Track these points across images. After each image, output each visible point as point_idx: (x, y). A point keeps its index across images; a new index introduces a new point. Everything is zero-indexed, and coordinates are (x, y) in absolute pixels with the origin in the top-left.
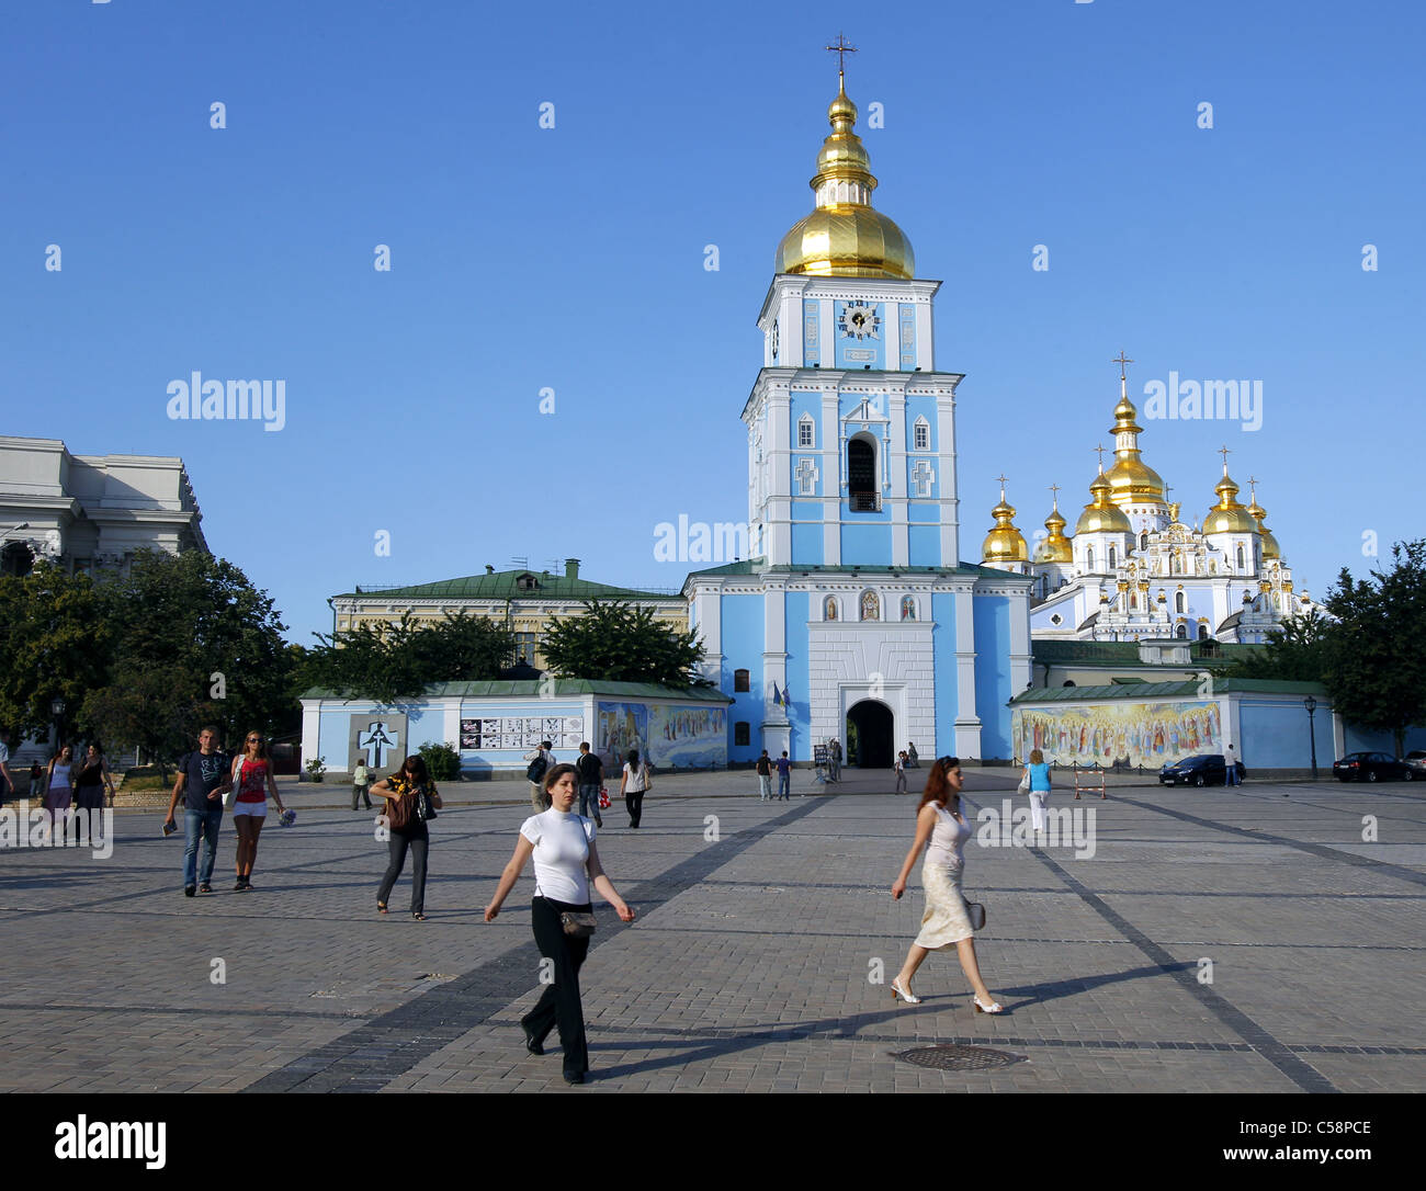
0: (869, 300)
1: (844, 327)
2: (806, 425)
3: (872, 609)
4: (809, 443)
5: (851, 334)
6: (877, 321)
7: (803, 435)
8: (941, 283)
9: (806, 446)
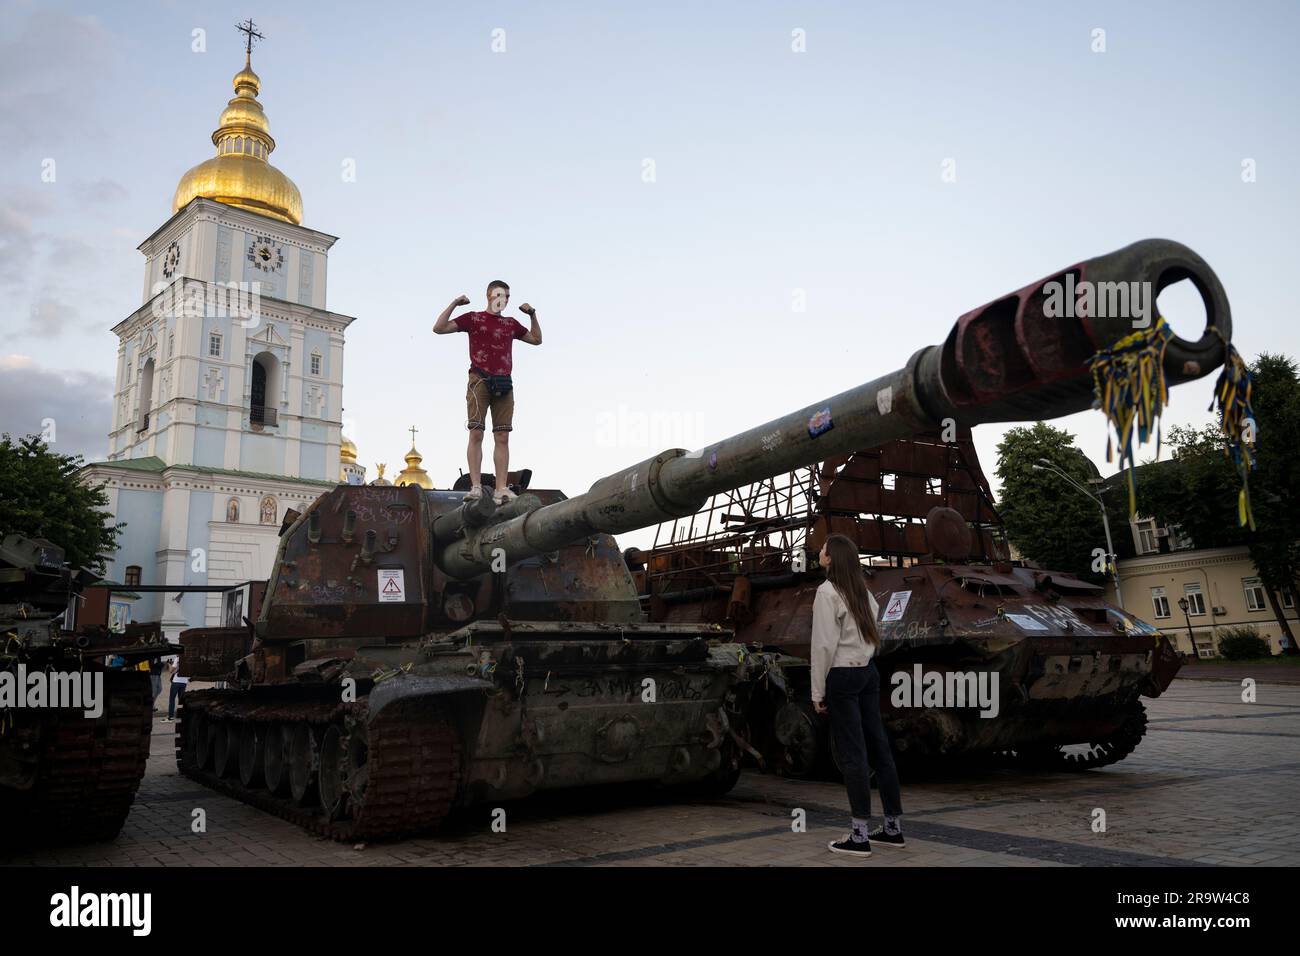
0: (275, 239)
1: (252, 258)
2: (216, 337)
3: (270, 514)
4: (218, 354)
5: (258, 265)
6: (281, 259)
7: (213, 346)
8: (337, 239)
9: (215, 356)
